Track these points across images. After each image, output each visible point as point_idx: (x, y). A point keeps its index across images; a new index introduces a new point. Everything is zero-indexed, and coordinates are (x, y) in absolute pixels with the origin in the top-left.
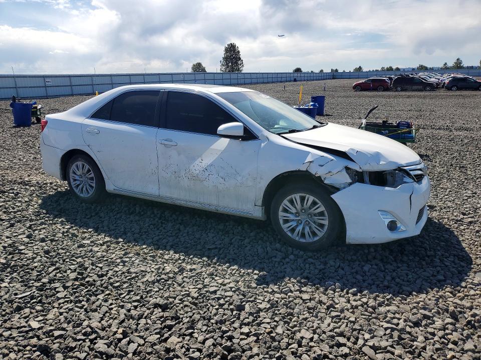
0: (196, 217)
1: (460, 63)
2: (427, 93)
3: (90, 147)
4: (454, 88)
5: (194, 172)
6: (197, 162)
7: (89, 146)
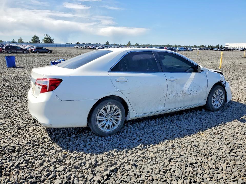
0: (165, 117)
1: (22, 40)
2: (24, 55)
3: (122, 92)
4: (38, 52)
5: (184, 91)
6: (185, 86)
7: (120, 91)
